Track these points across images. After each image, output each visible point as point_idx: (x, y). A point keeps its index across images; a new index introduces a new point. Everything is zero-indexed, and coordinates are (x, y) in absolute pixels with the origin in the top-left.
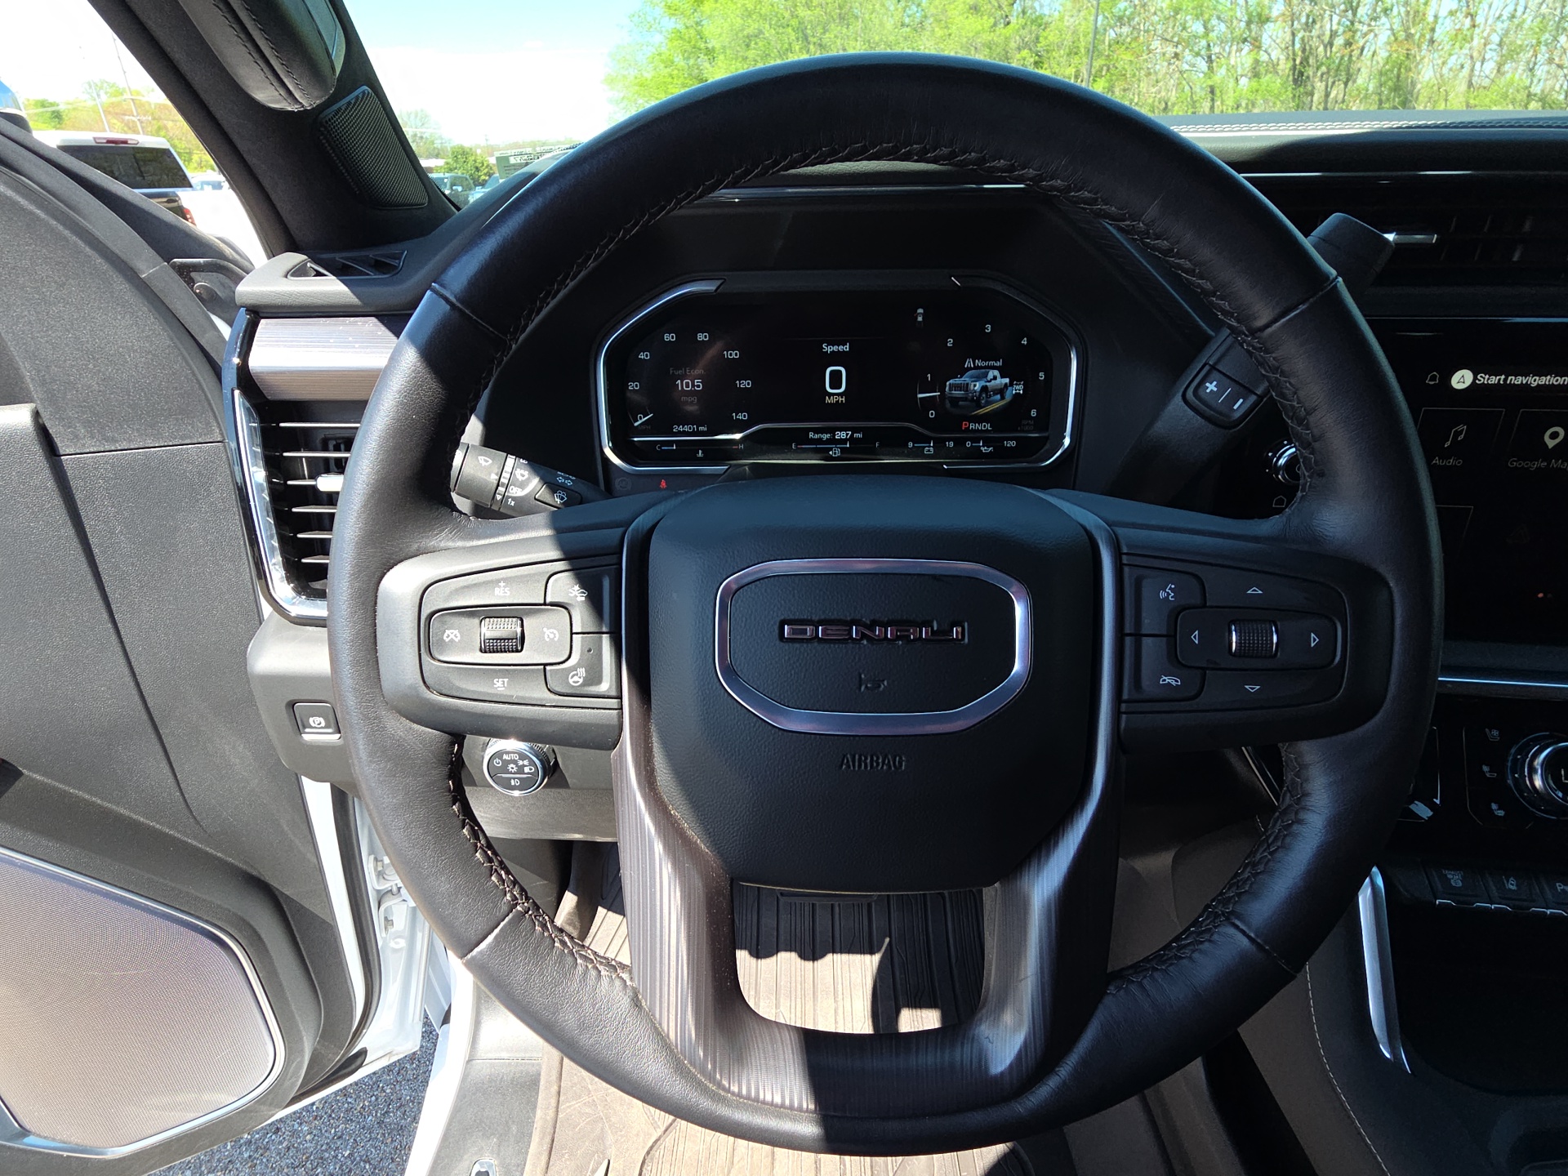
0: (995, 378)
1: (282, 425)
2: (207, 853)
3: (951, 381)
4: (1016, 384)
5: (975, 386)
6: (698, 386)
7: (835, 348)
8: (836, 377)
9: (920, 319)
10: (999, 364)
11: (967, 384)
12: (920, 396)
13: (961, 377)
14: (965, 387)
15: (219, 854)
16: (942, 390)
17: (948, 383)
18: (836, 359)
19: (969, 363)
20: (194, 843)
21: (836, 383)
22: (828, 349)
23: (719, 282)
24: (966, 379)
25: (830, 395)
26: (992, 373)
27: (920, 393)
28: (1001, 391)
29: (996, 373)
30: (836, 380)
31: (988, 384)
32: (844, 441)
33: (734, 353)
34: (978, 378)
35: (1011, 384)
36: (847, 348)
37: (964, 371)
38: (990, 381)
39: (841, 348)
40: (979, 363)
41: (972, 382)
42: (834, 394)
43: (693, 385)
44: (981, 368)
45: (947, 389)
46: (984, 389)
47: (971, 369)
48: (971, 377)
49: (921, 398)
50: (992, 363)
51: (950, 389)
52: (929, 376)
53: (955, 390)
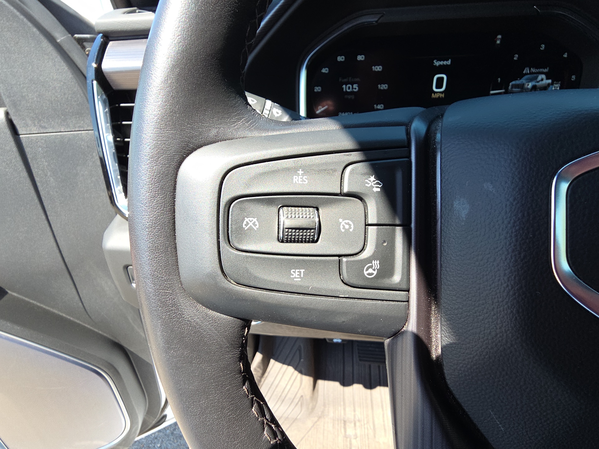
0: (542, 80)
1: (122, 105)
2: (94, 332)
3: (514, 82)
4: (556, 84)
5: (528, 85)
6: (356, 89)
7: (441, 63)
8: (440, 80)
9: (498, 42)
10: (546, 70)
11: (523, 84)
12: (492, 92)
13: (520, 80)
14: (522, 86)
15: (100, 332)
16: (507, 88)
17: (511, 84)
19: (526, 70)
20: (89, 327)
21: (439, 85)
22: (437, 63)
23: (379, 16)
24: (523, 81)
25: (435, 92)
26: (540, 77)
27: (492, 90)
28: (545, 88)
29: (544, 76)
30: (440, 83)
31: (537, 84)
33: (379, 68)
34: (531, 80)
35: (552, 84)
36: (449, 62)
37: (521, 76)
38: (538, 82)
39: (445, 63)
40: (533, 70)
41: (527, 82)
42: (437, 92)
43: (353, 88)
44: (535, 73)
45: (510, 87)
46: (534, 87)
47: (527, 74)
48: (527, 79)
49: (492, 94)
50: (541, 70)
51: (512, 88)
52: (499, 79)
53: (515, 88)
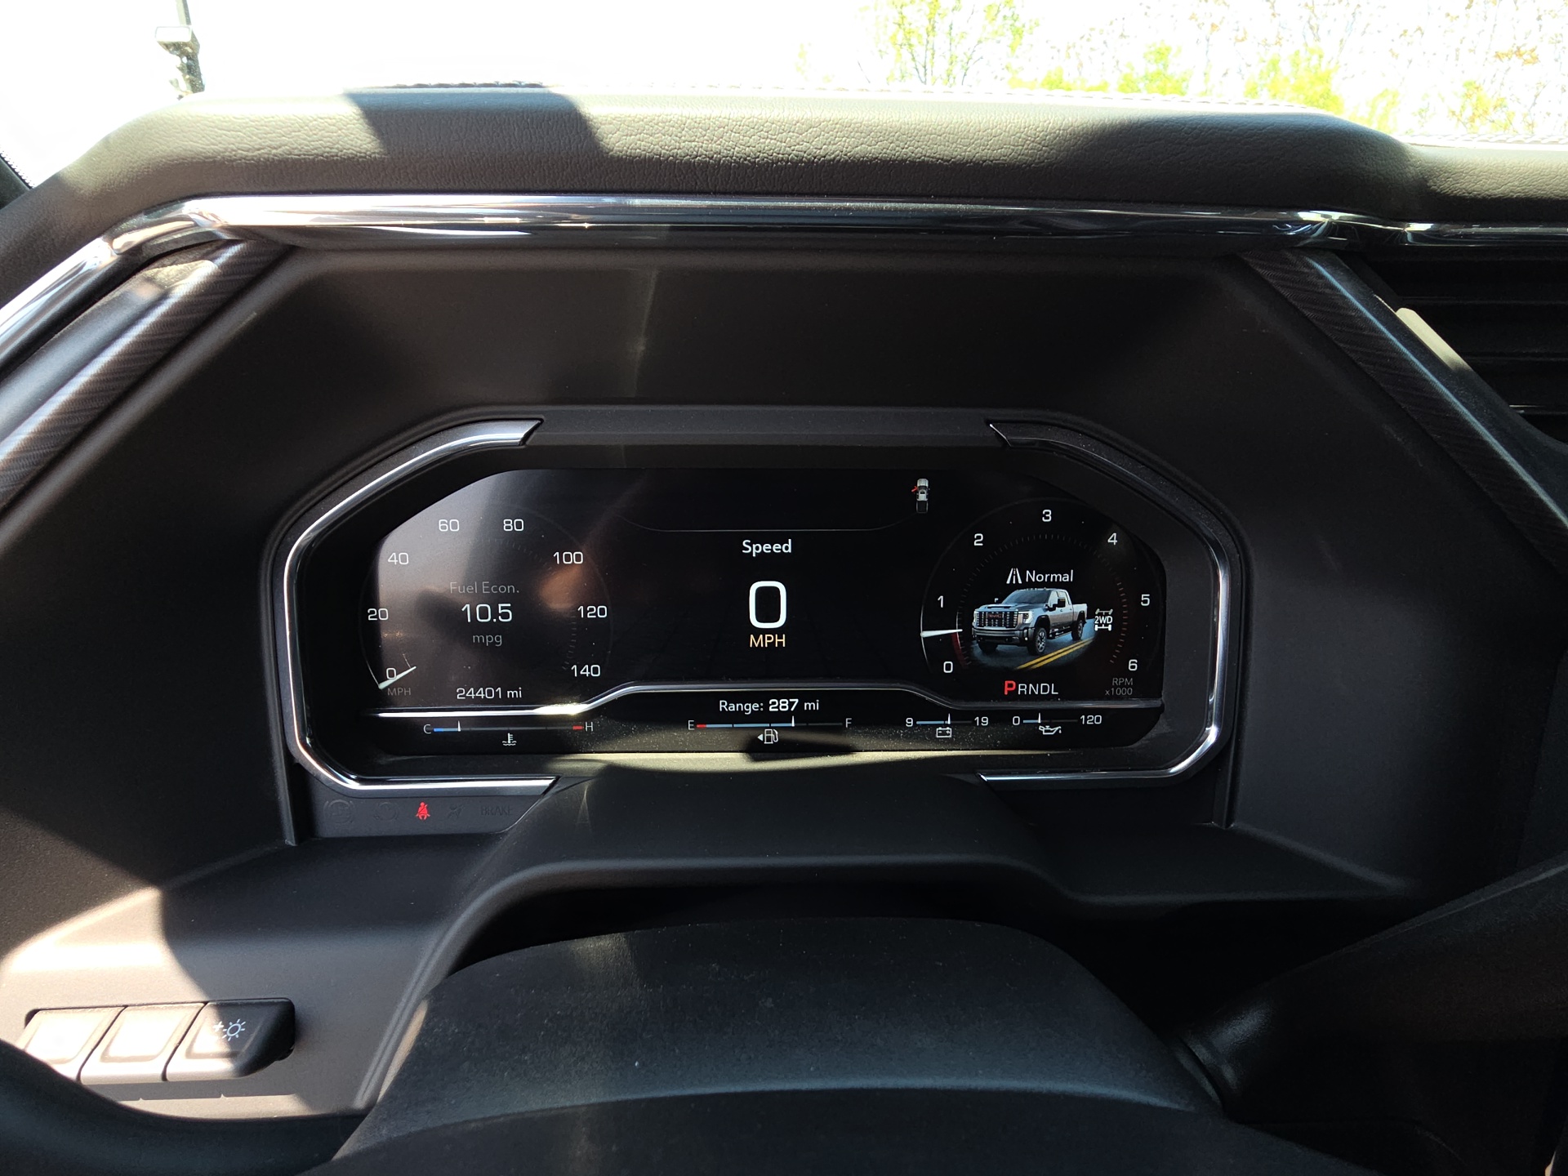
0: (1061, 603)
3: (982, 608)
4: (1100, 615)
5: (1025, 616)
6: (505, 616)
8: (768, 600)
9: (922, 497)
10: (1066, 578)
11: (1012, 613)
12: (925, 634)
13: (999, 602)
14: (1009, 619)
16: (966, 623)
17: (976, 612)
18: (768, 566)
19: (1013, 576)
21: (768, 609)
22: (754, 549)
23: (528, 426)
24: (1009, 604)
25: (758, 632)
26: (1056, 595)
27: (925, 629)
28: (1074, 627)
29: (1063, 594)
31: (1049, 614)
32: (783, 717)
33: (573, 556)
34: (1032, 603)
35: (1091, 615)
36: (788, 547)
37: (1004, 592)
38: (1053, 609)
39: (776, 547)
40: (1032, 576)
41: (1021, 609)
42: (765, 631)
43: (495, 614)
44: (1036, 585)
45: (975, 622)
46: (1043, 622)
47: (1017, 587)
48: (1018, 601)
49: (927, 639)
50: (1054, 576)
51: (981, 623)
52: (941, 599)
53: (990, 625)
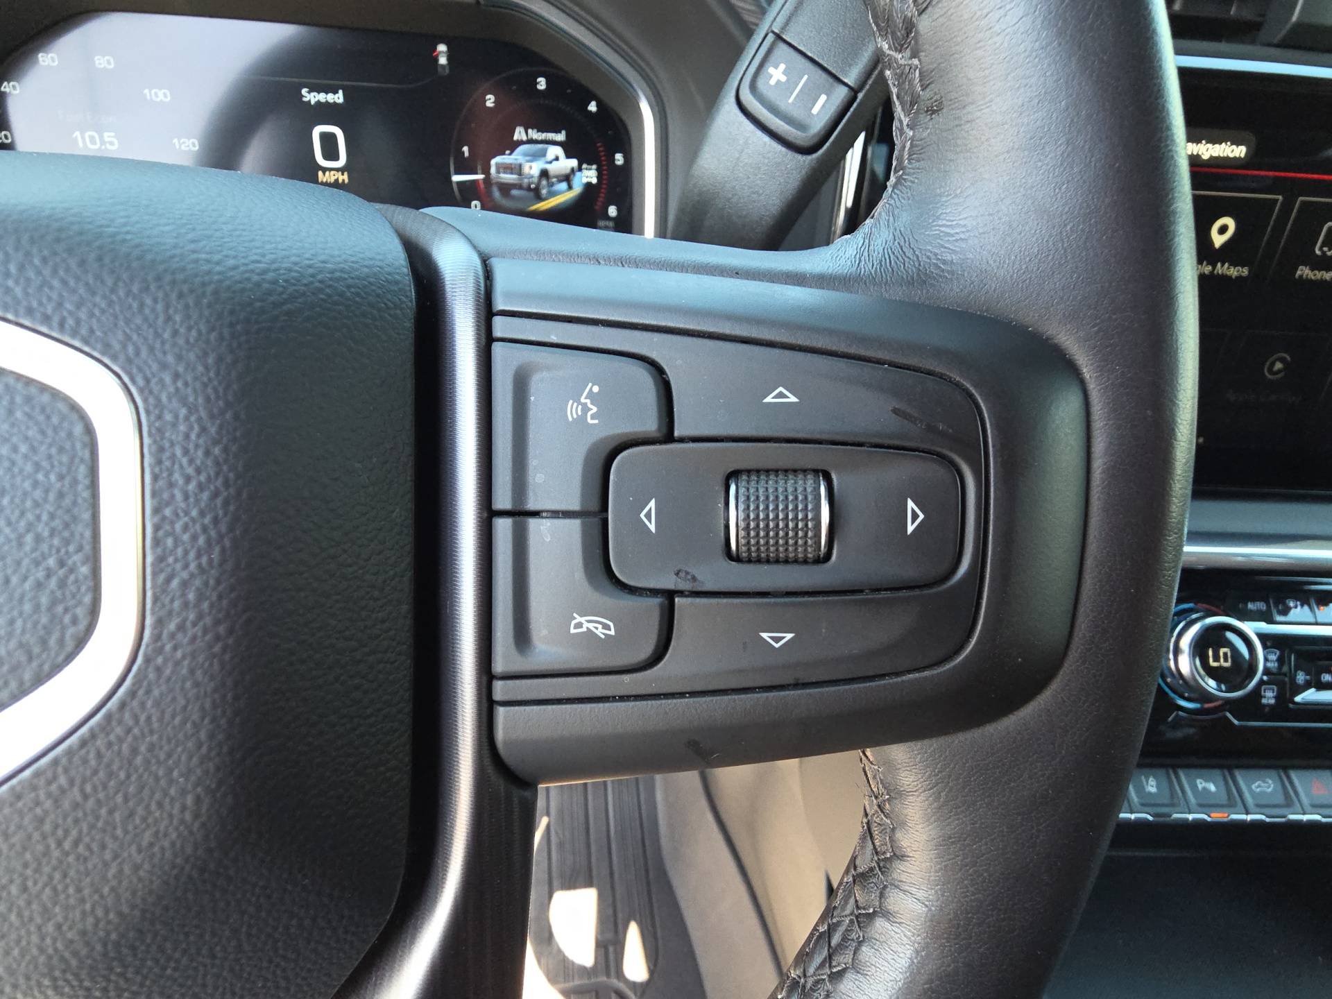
0: (557, 159)
3: (499, 159)
4: (587, 169)
5: (531, 168)
6: (112, 144)
7: (322, 97)
8: (327, 140)
9: (443, 60)
10: (561, 137)
11: (520, 166)
12: (456, 178)
13: (510, 154)
14: (517, 169)
16: (486, 171)
17: (493, 162)
18: (326, 113)
19: (519, 134)
21: (331, 154)
22: (312, 97)
24: (518, 157)
25: (324, 170)
26: (551, 152)
27: (458, 172)
28: (567, 178)
29: (558, 151)
30: (329, 148)
31: (548, 167)
33: (161, 93)
34: (533, 157)
35: (580, 169)
36: (339, 98)
37: (514, 146)
38: (551, 162)
39: (331, 98)
40: (534, 134)
41: (528, 161)
42: (331, 169)
43: (104, 142)
44: (537, 142)
45: (493, 170)
46: (544, 174)
47: (521, 143)
48: (526, 154)
49: (460, 184)
50: (551, 136)
51: (498, 172)
52: (465, 149)
53: (504, 173)
